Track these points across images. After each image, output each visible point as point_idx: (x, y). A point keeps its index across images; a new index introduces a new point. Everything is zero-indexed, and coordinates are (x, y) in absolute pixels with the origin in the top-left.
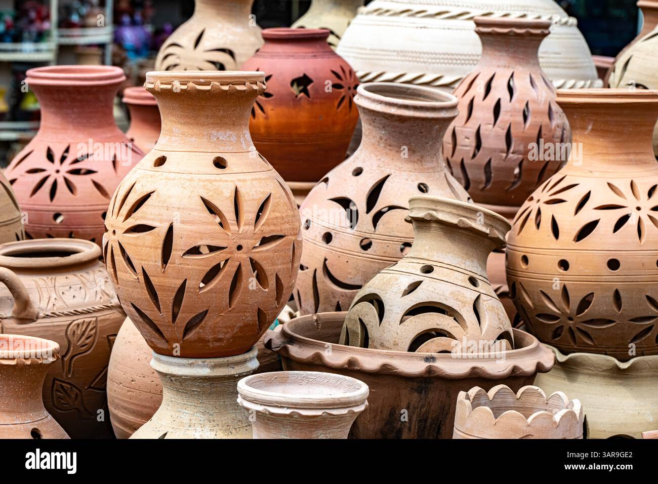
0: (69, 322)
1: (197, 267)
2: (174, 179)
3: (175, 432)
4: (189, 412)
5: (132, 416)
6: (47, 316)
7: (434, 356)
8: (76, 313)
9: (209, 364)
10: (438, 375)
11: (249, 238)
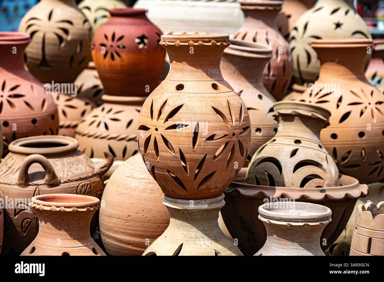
0: (78, 185)
1: (213, 147)
2: (194, 97)
3: (188, 242)
4: (194, 231)
5: (128, 236)
6: (65, 182)
7: (324, 189)
8: (81, 179)
9: (208, 202)
10: (330, 199)
11: (238, 129)
